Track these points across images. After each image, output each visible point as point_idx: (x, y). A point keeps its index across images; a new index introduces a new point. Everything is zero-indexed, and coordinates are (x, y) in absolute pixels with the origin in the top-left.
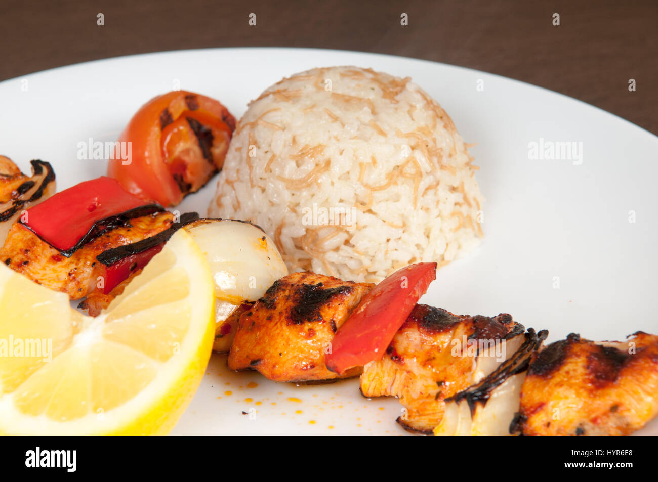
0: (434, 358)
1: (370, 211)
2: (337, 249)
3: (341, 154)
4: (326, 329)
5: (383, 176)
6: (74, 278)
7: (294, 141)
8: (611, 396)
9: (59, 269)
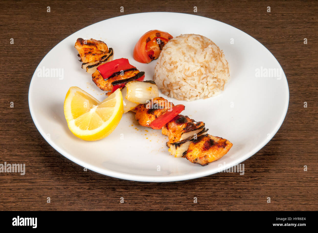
0: (176, 131)
1: (186, 82)
2: (177, 89)
3: (181, 65)
4: (154, 117)
5: (190, 73)
6: (107, 86)
7: (171, 59)
8: (206, 153)
9: (105, 83)
